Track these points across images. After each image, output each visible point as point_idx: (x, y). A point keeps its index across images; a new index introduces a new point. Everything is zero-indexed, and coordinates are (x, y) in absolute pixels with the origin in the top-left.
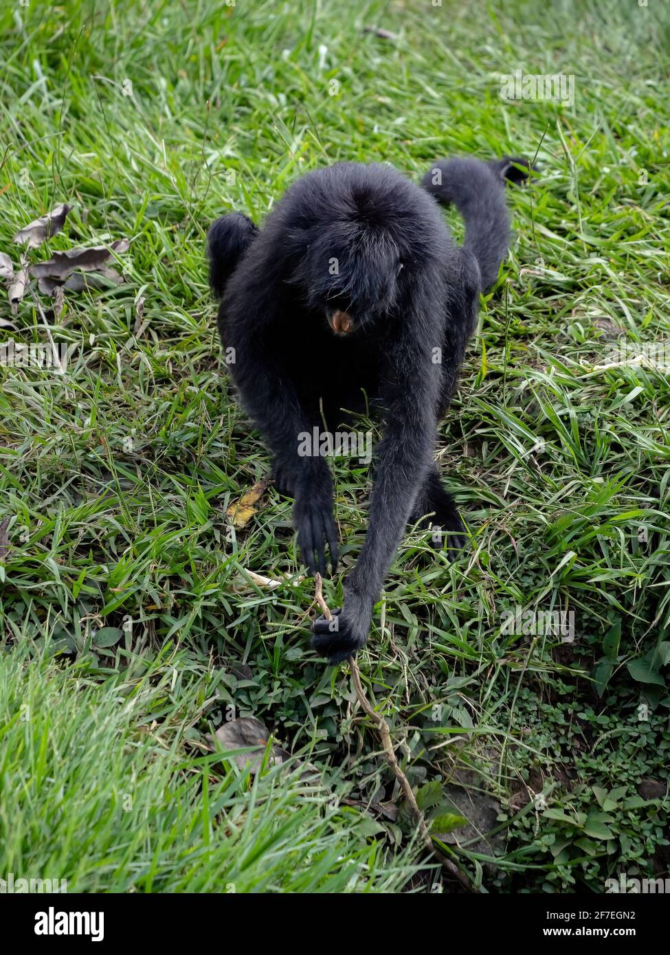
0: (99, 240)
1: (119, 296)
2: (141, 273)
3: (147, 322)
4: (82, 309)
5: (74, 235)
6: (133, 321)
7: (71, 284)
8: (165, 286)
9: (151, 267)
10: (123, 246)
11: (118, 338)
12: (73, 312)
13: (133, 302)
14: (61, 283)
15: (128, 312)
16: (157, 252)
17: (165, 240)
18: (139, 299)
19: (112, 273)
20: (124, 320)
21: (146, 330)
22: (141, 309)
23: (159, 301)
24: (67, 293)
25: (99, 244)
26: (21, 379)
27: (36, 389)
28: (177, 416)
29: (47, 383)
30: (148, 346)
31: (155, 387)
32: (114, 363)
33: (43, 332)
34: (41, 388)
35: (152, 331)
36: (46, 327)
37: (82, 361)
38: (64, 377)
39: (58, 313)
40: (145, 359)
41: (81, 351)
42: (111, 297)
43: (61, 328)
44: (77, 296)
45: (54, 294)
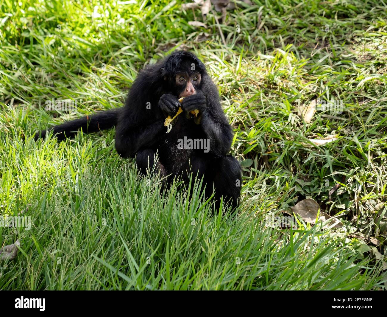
1: (250, 11)
2: (260, 1)
3: (263, 23)
4: (234, 17)
6: (257, 22)
7: (230, 6)
8: (271, 6)
11: (250, 30)
12: (230, 18)
13: (257, 14)
14: (225, 6)
15: (255, 18)
18: (260, 12)
19: (248, 2)
20: (253, 22)
21: (263, 27)
22: (260, 17)
23: (268, 13)
24: (227, 10)
26: (208, 49)
27: (215, 53)
28: (276, 64)
29: (219, 50)
30: (264, 34)
31: (267, 52)
32: (248, 41)
33: (217, 28)
34: (216, 53)
35: (266, 27)
36: (218, 25)
37: (234, 40)
38: (227, 47)
39: (224, 19)
40: (262, 39)
41: (234, 36)
42: (247, 12)
43: (226, 25)
44: (232, 11)
45: (222, 11)
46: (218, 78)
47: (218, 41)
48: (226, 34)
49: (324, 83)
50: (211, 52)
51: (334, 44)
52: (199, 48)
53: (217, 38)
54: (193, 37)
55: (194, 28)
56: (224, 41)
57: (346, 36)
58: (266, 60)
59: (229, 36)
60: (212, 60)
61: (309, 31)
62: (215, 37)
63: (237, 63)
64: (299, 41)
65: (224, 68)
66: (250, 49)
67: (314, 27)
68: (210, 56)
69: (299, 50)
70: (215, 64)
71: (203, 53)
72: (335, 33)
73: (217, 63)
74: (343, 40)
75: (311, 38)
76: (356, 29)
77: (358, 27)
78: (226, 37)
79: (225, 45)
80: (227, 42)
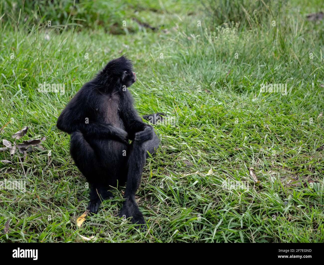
0: (37, 137)
1: (43, 153)
2: (50, 147)
3: (51, 161)
4: (32, 157)
5: (30, 136)
6: (47, 161)
7: (29, 150)
8: (57, 150)
9: (52, 145)
10: (44, 139)
11: (43, 166)
12: (29, 158)
13: (47, 155)
14: (26, 150)
15: (46, 158)
16: (54, 141)
17: (57, 137)
18: (49, 154)
19: (41, 147)
20: (44, 160)
21: (51, 164)
22: (50, 157)
23: (55, 155)
24: (27, 153)
25: (37, 138)
26: (14, 178)
29: (22, 179)
30: (52, 168)
31: (54, 181)
32: (41, 174)
33: (20, 165)
36: (21, 162)
37: (32, 173)
38: (27, 178)
39: (25, 159)
40: (51, 172)
41: (31, 170)
42: (40, 154)
43: (26, 163)
44: (30, 153)
45: (24, 153)
46: (20, 198)
47: (21, 173)
48: (26, 168)
52: (7, 178)
53: (20, 171)
54: (3, 170)
55: (4, 164)
56: (24, 173)
59: (28, 169)
64: (75, 173)
69: (75, 179)
78: (26, 170)
79: (26, 176)
80: (27, 174)
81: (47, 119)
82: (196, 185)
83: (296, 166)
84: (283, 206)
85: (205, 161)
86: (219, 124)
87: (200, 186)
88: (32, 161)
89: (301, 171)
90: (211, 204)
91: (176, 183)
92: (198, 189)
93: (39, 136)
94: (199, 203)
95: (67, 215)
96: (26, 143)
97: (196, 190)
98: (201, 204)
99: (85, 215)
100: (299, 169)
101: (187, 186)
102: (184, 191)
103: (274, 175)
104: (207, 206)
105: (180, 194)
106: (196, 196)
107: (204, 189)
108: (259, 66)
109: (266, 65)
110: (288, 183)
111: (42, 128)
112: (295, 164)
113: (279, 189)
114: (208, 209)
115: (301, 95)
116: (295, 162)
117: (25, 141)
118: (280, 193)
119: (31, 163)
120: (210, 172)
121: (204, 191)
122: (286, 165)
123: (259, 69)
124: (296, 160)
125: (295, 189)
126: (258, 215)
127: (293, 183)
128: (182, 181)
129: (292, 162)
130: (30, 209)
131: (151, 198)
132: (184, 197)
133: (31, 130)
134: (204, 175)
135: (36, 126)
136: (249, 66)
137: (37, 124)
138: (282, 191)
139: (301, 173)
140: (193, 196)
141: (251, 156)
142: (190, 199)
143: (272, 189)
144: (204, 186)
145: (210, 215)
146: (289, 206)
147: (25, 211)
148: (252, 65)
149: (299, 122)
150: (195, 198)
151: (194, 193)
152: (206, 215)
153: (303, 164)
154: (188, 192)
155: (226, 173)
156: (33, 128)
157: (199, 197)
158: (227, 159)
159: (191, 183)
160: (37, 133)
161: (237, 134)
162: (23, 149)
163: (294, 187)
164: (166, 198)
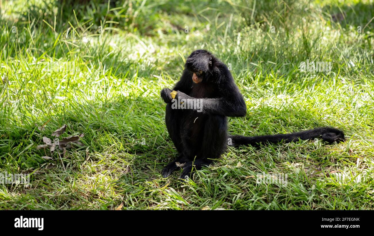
0: (76, 134)
1: (81, 150)
2: (88, 143)
3: (89, 157)
4: (71, 153)
5: (69, 133)
6: (86, 156)
7: (68, 146)
8: (94, 146)
9: (90, 141)
10: (82, 135)
11: (81, 161)
12: (68, 154)
13: (85, 151)
14: (65, 146)
15: (84, 154)
16: (92, 137)
17: (95, 134)
18: (87, 150)
19: (80, 143)
20: (83, 156)
21: (89, 159)
22: (88, 153)
23: (93, 151)
24: (67, 149)
25: (76, 135)
26: (54, 173)
27: (58, 176)
28: (98, 183)
29: (61, 174)
30: (90, 163)
31: (92, 175)
32: (80, 169)
33: (60, 160)
34: (60, 176)
35: (91, 159)
36: (61, 158)
37: (71, 168)
38: (66, 172)
39: (64, 155)
40: (89, 167)
41: (71, 165)
42: (79, 150)
43: (66, 159)
44: (70, 150)
45: (63, 150)
46: (60, 192)
47: (60, 168)
48: (66, 164)
49: (128, 194)
50: (56, 175)
51: (134, 169)
52: (48, 173)
53: (60, 166)
54: (44, 166)
55: (45, 160)
56: (64, 168)
57: (142, 164)
58: (92, 180)
59: (68, 165)
60: (57, 180)
61: (118, 162)
62: (59, 166)
63: (72, 182)
64: (112, 168)
65: (65, 185)
66: (81, 173)
67: (122, 159)
68: (55, 178)
69: (112, 173)
70: (58, 183)
71: (51, 176)
72: (135, 163)
73: (60, 182)
74: (140, 167)
75: (120, 166)
76: (148, 160)
77: (149, 159)
78: (65, 166)
79: (65, 171)
80: (66, 169)
81: (86, 118)
82: (226, 177)
83: (319, 157)
84: (307, 195)
85: (234, 154)
86: (247, 119)
87: (229, 177)
88: (71, 157)
89: (323, 162)
90: (240, 194)
91: (207, 175)
92: (228, 180)
93: (78, 133)
94: (229, 194)
95: (105, 207)
96: (66, 140)
97: (226, 182)
98: (230, 195)
99: (122, 207)
100: (322, 161)
101: (218, 178)
102: (215, 182)
103: (298, 166)
104: (237, 196)
105: (211, 185)
106: (225, 187)
107: (233, 180)
108: (284, 64)
109: (290, 63)
110: (312, 174)
111: (81, 125)
112: (318, 155)
113: (303, 179)
114: (237, 199)
115: (323, 91)
116: (318, 154)
117: (65, 138)
118: (305, 183)
119: (70, 158)
120: (239, 165)
121: (233, 182)
122: (310, 157)
123: (284, 67)
124: (319, 152)
125: (318, 179)
126: (284, 204)
127: (316, 174)
128: (212, 173)
129: (315, 154)
130: (69, 202)
131: (184, 190)
132: (215, 188)
133: (70, 127)
134: (233, 168)
135: (75, 124)
136: (275, 65)
137: (76, 121)
138: (306, 181)
139: (324, 164)
140: (222, 187)
141: (277, 148)
142: (220, 190)
143: (297, 179)
144: (233, 177)
145: (240, 205)
146: (313, 195)
147: (65, 204)
148: (277, 64)
149: (321, 117)
150: (225, 189)
151: (223, 184)
152: (235, 205)
153: (325, 156)
154: (218, 184)
155: (254, 165)
156: (72, 126)
157: (229, 188)
158: (255, 152)
159: (221, 175)
160: (76, 130)
161: (264, 128)
162: (63, 146)
163: (317, 177)
164: (197, 188)
